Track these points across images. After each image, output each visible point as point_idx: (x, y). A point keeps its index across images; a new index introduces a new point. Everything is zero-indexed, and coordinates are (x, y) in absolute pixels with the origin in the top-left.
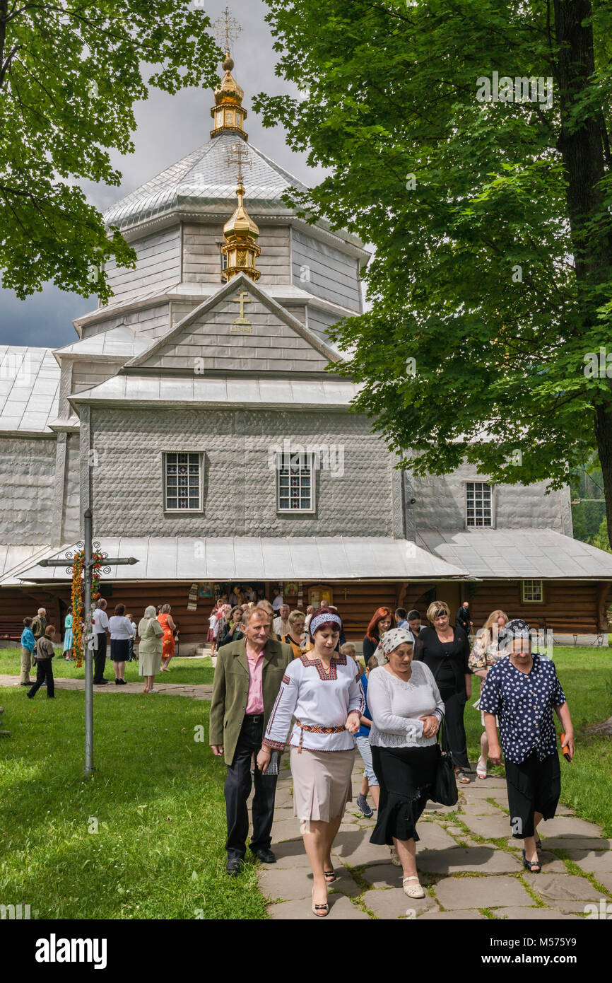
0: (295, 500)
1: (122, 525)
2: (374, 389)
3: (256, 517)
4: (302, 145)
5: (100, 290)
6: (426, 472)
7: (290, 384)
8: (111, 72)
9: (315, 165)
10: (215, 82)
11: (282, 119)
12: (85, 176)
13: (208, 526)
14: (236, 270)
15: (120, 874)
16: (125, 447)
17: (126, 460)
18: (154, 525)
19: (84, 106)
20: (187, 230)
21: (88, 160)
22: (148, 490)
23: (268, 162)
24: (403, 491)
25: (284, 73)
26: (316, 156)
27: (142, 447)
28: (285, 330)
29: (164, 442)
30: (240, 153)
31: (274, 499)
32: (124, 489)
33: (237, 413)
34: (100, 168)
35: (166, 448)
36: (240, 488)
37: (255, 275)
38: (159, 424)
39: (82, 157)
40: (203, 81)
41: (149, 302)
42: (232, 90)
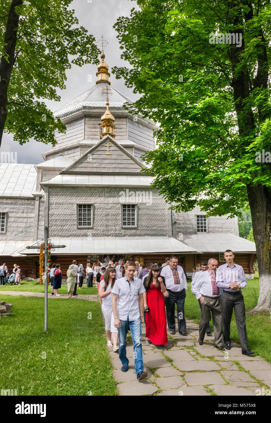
0: (129, 222)
1: (61, 233)
2: (160, 179)
3: (114, 229)
4: (131, 85)
5: (52, 141)
6: (181, 211)
7: (127, 177)
8: (57, 59)
9: (136, 93)
10: (97, 62)
11: (123, 76)
12: (47, 98)
13: (94, 232)
14: (106, 134)
15: (57, 371)
16: (62, 202)
17: (63, 207)
18: (73, 233)
19: (46, 71)
20: (87, 119)
21: (47, 92)
22: (71, 219)
23: (118, 93)
24: (172, 219)
25: (124, 58)
26: (136, 90)
27: (69, 202)
28: (125, 157)
29: (78, 200)
30: (107, 89)
31: (121, 222)
32: (61, 219)
33: (106, 189)
34: (52, 95)
35: (78, 203)
36: (107, 218)
37: (113, 136)
38: (75, 193)
39: (45, 90)
40: (92, 62)
41: (72, 147)
42: (104, 66)
